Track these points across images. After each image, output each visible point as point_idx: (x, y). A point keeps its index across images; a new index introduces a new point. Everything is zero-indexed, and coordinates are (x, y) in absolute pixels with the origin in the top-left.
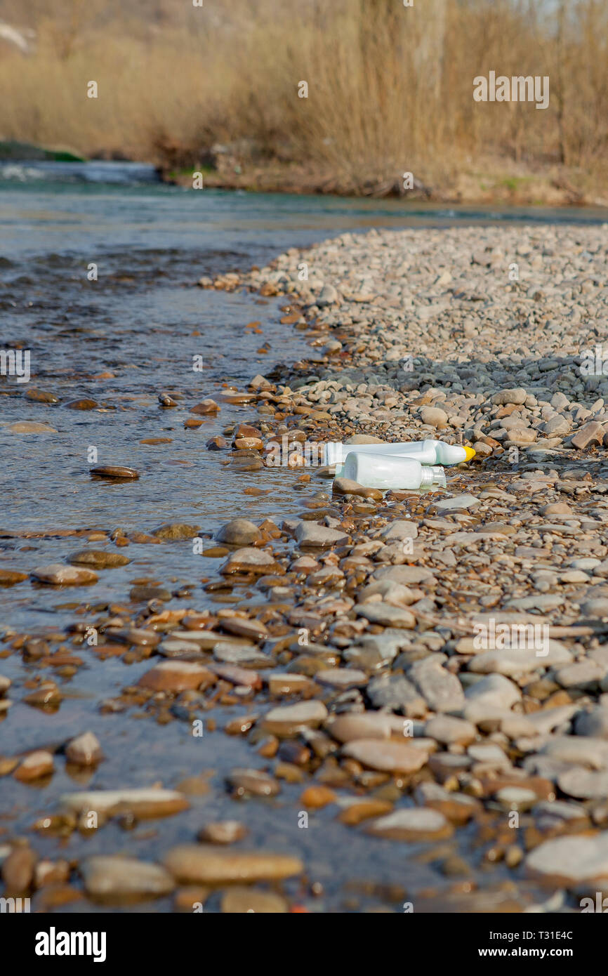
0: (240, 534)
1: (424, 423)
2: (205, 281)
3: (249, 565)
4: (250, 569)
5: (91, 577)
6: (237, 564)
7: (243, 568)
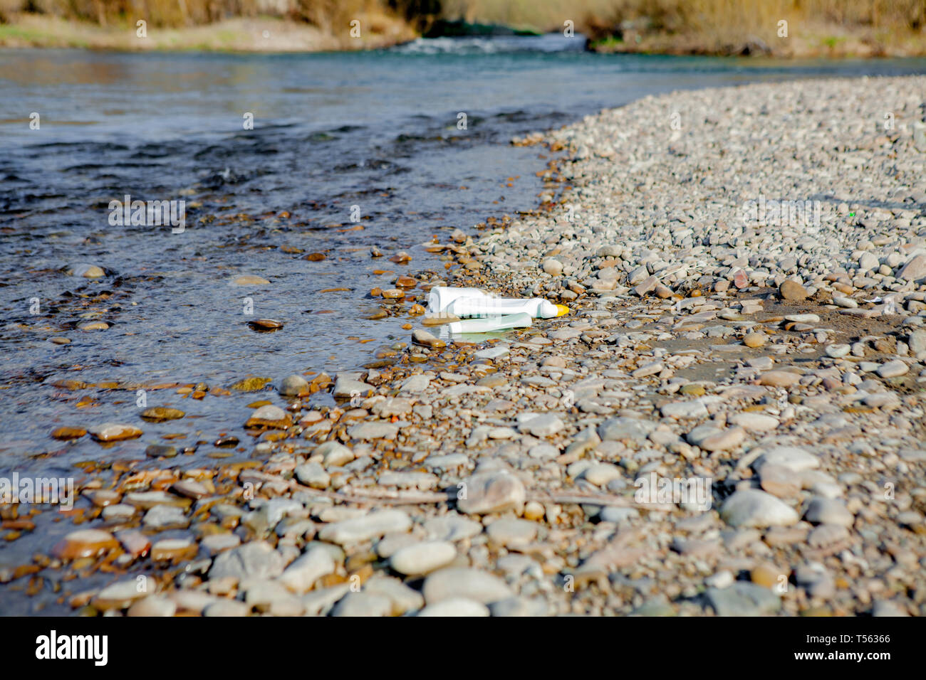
0: (290, 387)
1: (544, 271)
2: (516, 139)
3: (264, 420)
4: (264, 423)
5: (134, 433)
6: (255, 420)
7: (259, 423)
